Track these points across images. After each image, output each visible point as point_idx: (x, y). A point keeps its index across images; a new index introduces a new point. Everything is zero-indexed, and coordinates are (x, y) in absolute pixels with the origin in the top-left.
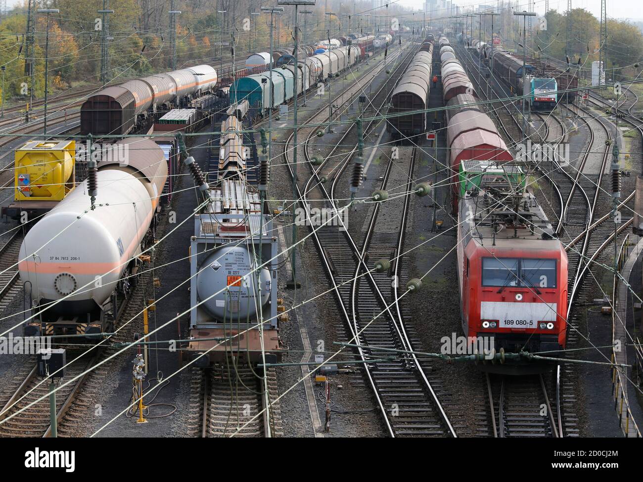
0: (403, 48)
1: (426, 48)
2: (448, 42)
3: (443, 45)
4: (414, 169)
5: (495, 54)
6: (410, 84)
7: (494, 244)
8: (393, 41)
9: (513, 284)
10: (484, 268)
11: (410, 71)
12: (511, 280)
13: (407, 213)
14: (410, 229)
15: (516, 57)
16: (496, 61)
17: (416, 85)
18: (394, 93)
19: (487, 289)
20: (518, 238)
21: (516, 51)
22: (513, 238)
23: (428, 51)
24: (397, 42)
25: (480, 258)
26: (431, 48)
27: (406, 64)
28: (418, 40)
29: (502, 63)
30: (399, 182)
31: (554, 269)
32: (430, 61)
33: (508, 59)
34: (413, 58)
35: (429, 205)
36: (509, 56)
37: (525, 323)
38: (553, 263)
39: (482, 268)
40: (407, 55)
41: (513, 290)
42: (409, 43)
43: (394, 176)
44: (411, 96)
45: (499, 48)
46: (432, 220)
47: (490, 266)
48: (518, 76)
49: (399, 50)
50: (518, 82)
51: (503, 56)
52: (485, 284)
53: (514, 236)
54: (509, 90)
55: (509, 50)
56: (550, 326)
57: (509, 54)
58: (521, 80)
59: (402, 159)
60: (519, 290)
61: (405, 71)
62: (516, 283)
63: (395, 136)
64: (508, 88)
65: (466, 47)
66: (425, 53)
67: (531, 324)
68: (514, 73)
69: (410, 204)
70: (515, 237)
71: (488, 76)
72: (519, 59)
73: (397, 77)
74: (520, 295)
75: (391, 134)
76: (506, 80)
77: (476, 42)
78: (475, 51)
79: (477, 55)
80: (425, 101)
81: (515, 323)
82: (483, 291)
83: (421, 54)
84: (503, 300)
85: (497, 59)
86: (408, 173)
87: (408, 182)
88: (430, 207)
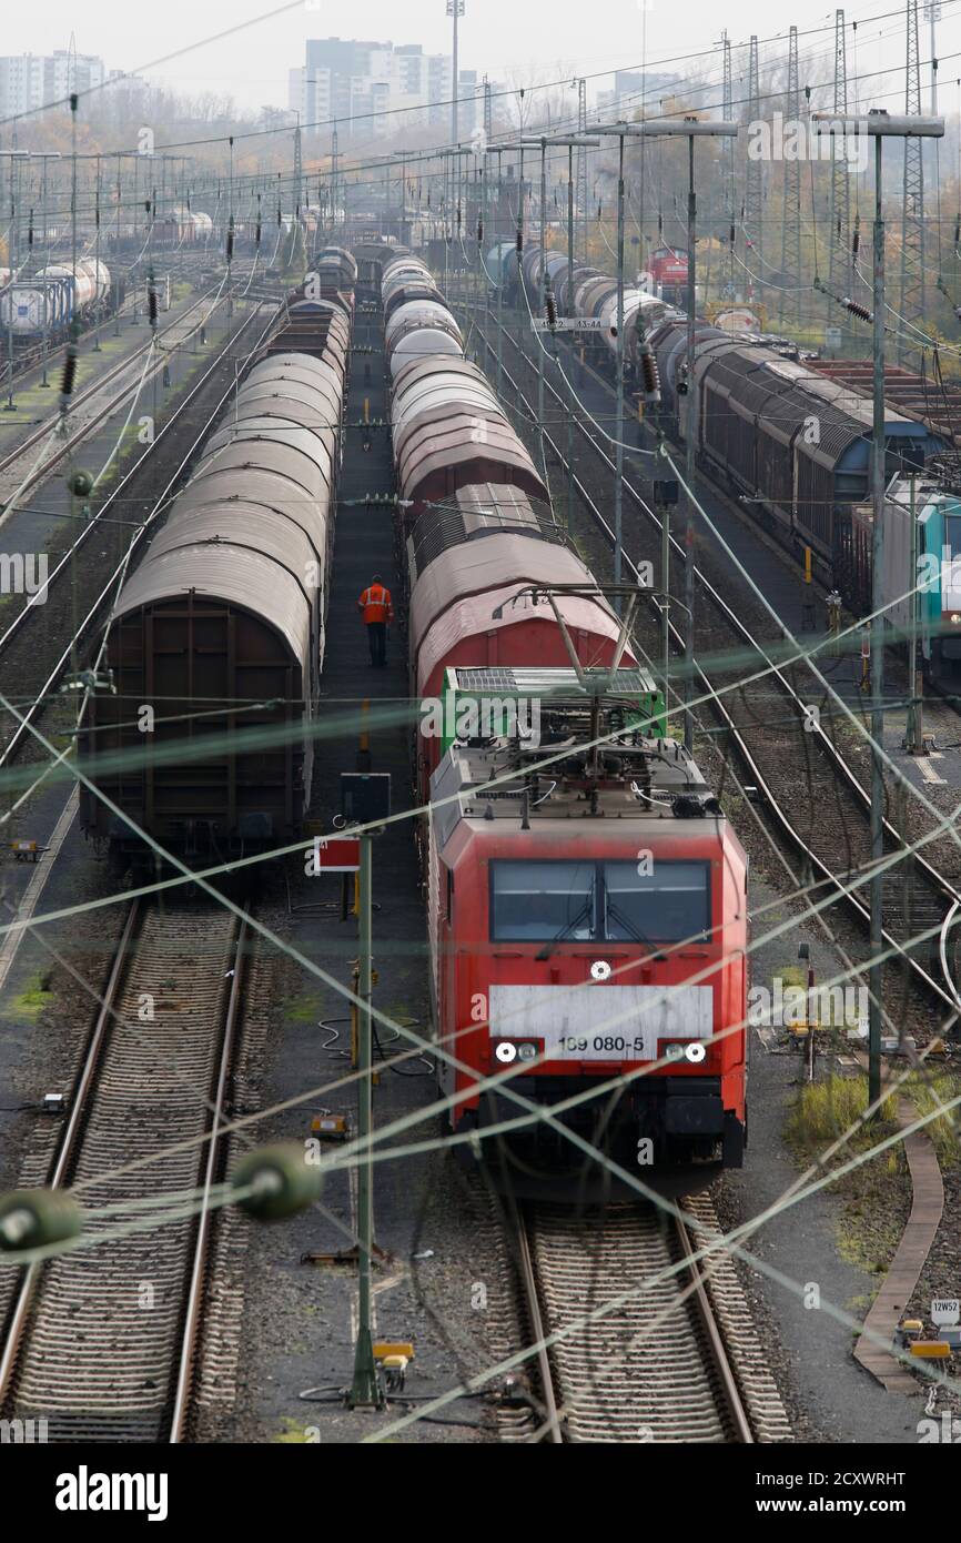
0: (170, 340)
1: (305, 335)
2: (429, 281)
3: (402, 298)
4: (246, 1045)
5: (706, 361)
6: (213, 550)
7: (525, 826)
8: (116, 294)
9: (583, 934)
10: (496, 892)
11: (217, 474)
12: (576, 924)
13: (206, 1301)
14: (229, 1394)
15: (832, 376)
16: (716, 402)
17: (247, 556)
18: (121, 607)
19: (504, 949)
20: (602, 816)
21: (837, 342)
22: (585, 816)
23: (317, 354)
24: (135, 301)
25: (485, 863)
26: (339, 332)
27: (191, 432)
28: (257, 289)
29: (746, 413)
30: (158, 1123)
31: (703, 888)
32: (329, 411)
33: (789, 386)
34: (232, 395)
35: (332, 1250)
36: (791, 371)
37: (619, 1046)
38: (702, 876)
39: (491, 889)
40: (194, 378)
41: (582, 950)
42: (210, 306)
43: (126, 1082)
44: (225, 619)
45: (735, 325)
46: (354, 1339)
47: (514, 885)
48: (844, 487)
49: (151, 351)
50: (845, 521)
51: (757, 370)
52: (497, 936)
53: (589, 811)
54: (797, 569)
55: (795, 331)
56: (695, 1054)
57: (793, 358)
58: (862, 511)
59: (173, 988)
60: (601, 949)
61: (188, 470)
62: (591, 933)
63: (128, 862)
64: (789, 560)
65: (538, 324)
66: (301, 365)
67: (638, 1046)
68: (821, 468)
69: (223, 1246)
70: (594, 814)
71: (668, 493)
72: (849, 385)
73: (137, 513)
74: (603, 964)
75: (105, 846)
76: (778, 512)
77: (595, 296)
78: (594, 344)
79: (608, 371)
80: (297, 643)
81: (591, 1045)
82: (495, 956)
83: (282, 371)
84: (555, 979)
85: (723, 391)
86: (207, 1081)
87: (209, 1128)
88: (340, 1261)
